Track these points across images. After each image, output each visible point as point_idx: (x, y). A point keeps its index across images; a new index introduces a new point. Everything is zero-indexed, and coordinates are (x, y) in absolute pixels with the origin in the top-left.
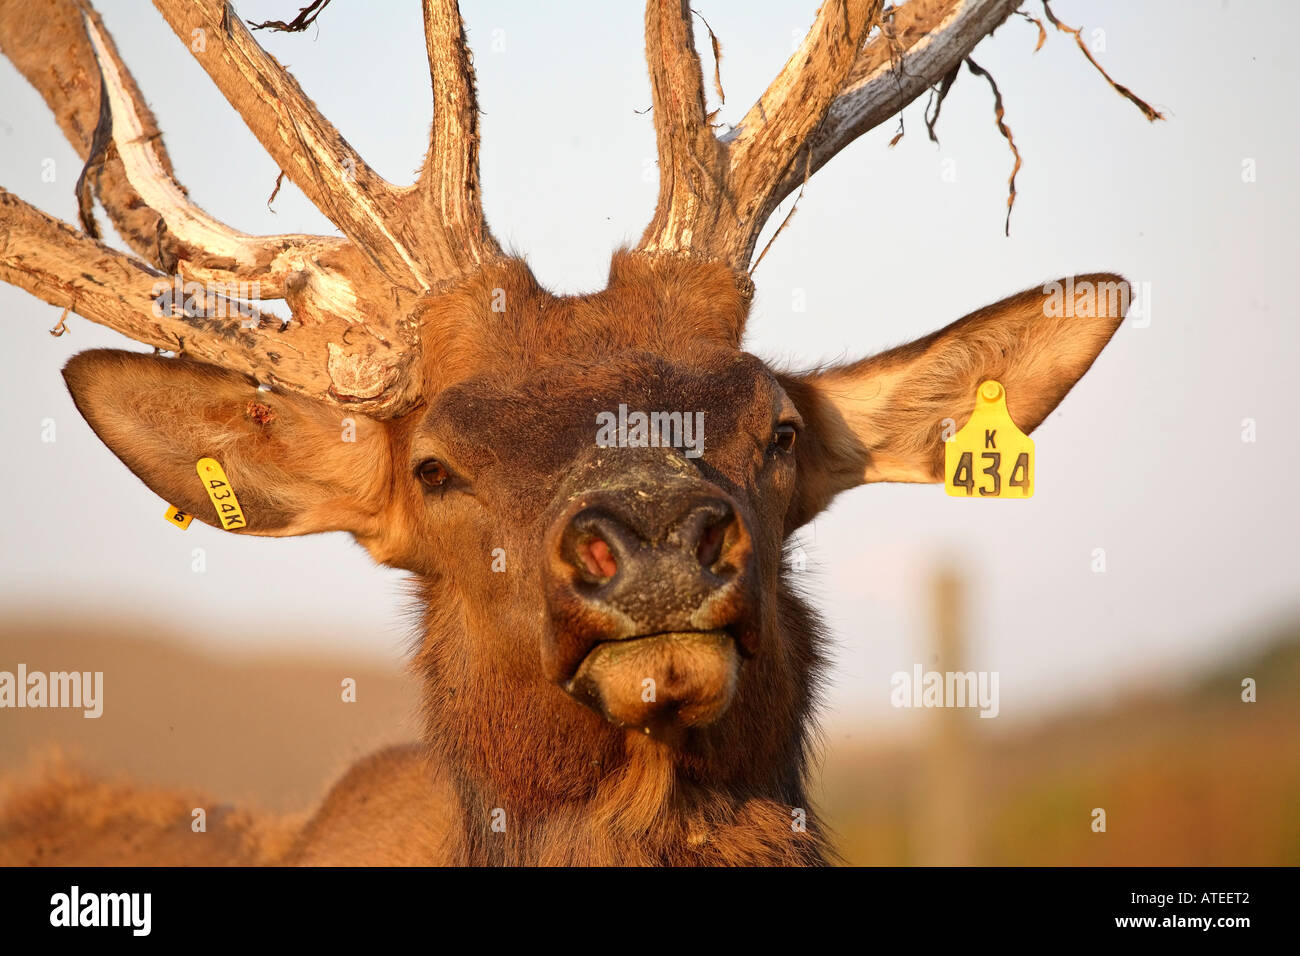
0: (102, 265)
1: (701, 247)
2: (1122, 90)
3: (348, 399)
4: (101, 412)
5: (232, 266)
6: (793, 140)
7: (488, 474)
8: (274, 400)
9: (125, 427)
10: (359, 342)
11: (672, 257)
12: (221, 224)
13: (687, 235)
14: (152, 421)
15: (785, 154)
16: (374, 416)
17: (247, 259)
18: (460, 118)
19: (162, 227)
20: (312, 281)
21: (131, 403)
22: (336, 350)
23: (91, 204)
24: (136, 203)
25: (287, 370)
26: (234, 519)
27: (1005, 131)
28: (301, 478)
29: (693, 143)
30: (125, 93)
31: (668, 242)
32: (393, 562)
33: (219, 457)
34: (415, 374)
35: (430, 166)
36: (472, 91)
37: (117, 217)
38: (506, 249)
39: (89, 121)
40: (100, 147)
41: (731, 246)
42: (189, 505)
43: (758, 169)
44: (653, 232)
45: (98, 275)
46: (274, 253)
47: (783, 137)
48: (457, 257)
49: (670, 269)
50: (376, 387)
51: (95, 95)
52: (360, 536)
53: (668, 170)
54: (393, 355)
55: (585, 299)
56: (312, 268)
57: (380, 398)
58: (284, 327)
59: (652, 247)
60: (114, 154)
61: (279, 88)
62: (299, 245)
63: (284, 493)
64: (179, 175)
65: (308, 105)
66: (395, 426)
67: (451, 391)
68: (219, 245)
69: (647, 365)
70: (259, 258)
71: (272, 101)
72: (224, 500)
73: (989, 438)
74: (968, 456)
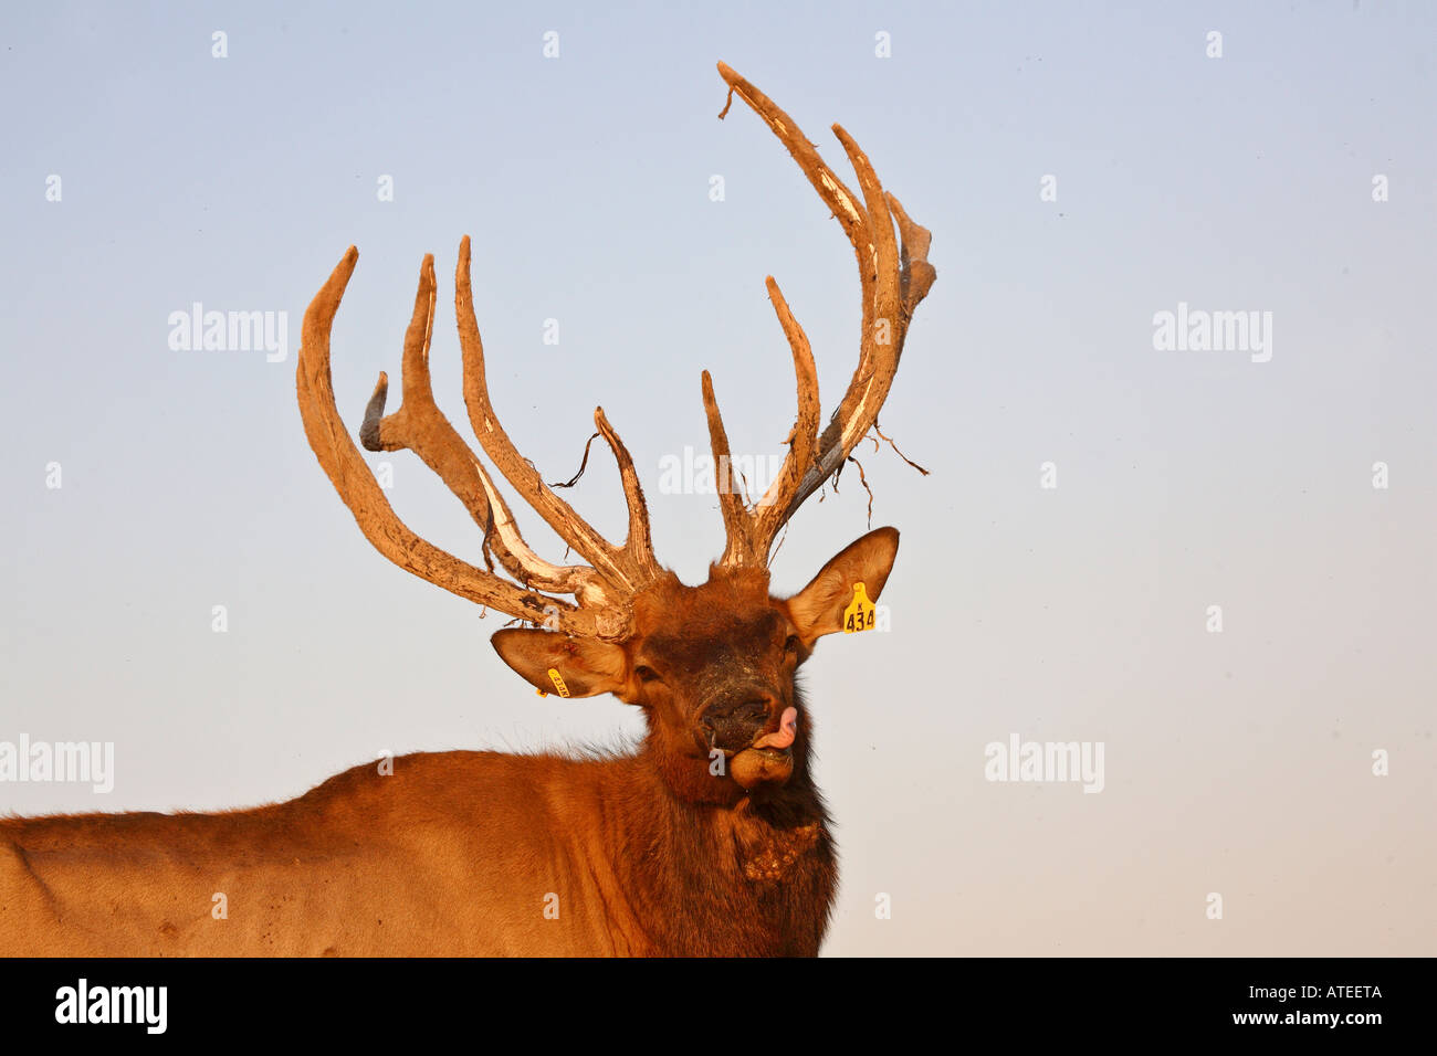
0: (498, 587)
1: (747, 561)
2: (912, 464)
3: (605, 638)
4: (508, 655)
5: (551, 582)
6: (780, 512)
7: (669, 674)
8: (576, 640)
9: (518, 660)
10: (607, 613)
11: (735, 569)
12: (544, 562)
13: (740, 557)
14: (528, 657)
15: (778, 518)
16: (618, 644)
17: (556, 578)
18: (641, 519)
19: (520, 565)
20: (586, 590)
21: (518, 650)
22: (598, 618)
23: (489, 554)
24: (508, 554)
25: (578, 626)
26: (565, 693)
27: (865, 484)
28: (591, 672)
29: (739, 520)
30: (497, 502)
31: (733, 561)
32: (632, 702)
33: (556, 668)
34: (633, 625)
35: (630, 539)
36: (645, 506)
37: (501, 561)
38: (665, 569)
39: (485, 515)
40: (490, 528)
41: (759, 558)
42: (546, 688)
43: (767, 524)
44: (726, 556)
45: (497, 592)
46: (568, 575)
47: (776, 511)
48: (645, 576)
49: (735, 573)
50: (617, 632)
51: (485, 504)
52: (616, 694)
53: (729, 532)
54: (623, 618)
55: (700, 587)
56: (585, 584)
57: (619, 637)
58: (576, 609)
59: (726, 563)
60: (496, 532)
61: (564, 512)
62: (578, 572)
63: (586, 679)
64: (524, 538)
65: (577, 517)
66: (626, 646)
67: (651, 636)
68: (546, 573)
69: (731, 620)
70: (561, 577)
71: (562, 518)
72: (560, 685)
73: (860, 606)
74: (852, 615)
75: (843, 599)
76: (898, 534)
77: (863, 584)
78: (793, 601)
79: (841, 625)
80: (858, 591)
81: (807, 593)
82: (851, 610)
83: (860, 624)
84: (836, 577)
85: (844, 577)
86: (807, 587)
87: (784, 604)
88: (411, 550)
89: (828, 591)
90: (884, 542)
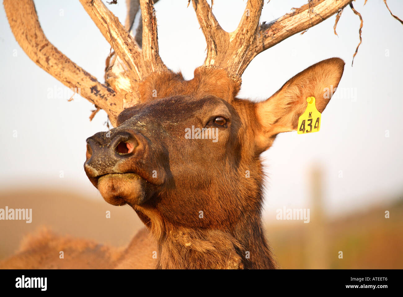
0: (82, 79)
1: (217, 65)
13: (212, 61)
15: (246, 35)
31: (207, 64)
41: (229, 65)
58: (114, 95)
61: (108, 21)
73: (310, 115)
74: (304, 121)
75: (298, 107)
76: (344, 64)
77: (314, 98)
78: (260, 105)
79: (295, 126)
80: (310, 103)
81: (272, 100)
82: (304, 117)
83: (309, 127)
84: (295, 90)
85: (301, 91)
86: (273, 96)
87: (252, 106)
88: (40, 50)
89: (288, 100)
90: (333, 70)
